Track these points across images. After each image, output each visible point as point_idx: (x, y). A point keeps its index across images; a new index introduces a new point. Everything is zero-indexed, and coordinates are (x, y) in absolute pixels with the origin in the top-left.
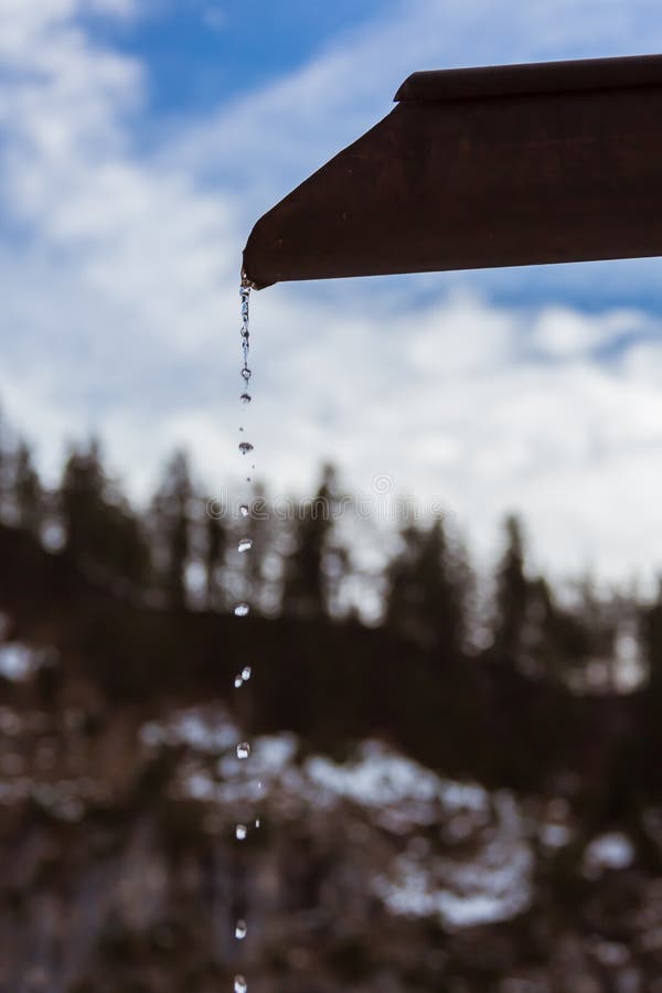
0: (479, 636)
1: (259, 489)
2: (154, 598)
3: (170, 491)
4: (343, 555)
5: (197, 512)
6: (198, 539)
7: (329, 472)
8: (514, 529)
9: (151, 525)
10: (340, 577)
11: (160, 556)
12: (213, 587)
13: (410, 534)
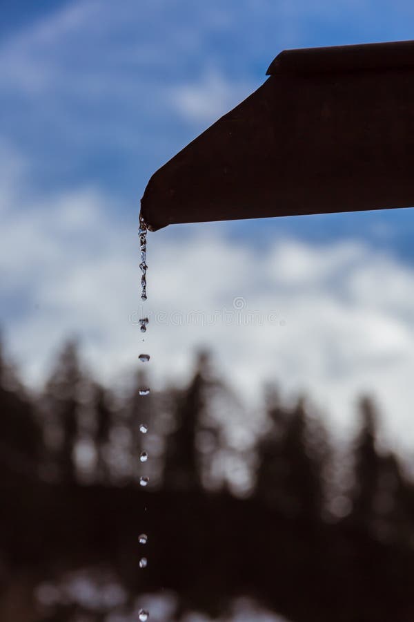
0: (337, 505)
1: (140, 376)
2: (48, 473)
3: (61, 379)
4: (216, 433)
5: (85, 398)
6: (87, 420)
7: (203, 358)
8: (368, 410)
9: (45, 408)
10: (213, 452)
11: (53, 435)
12: (101, 463)
13: (276, 414)
